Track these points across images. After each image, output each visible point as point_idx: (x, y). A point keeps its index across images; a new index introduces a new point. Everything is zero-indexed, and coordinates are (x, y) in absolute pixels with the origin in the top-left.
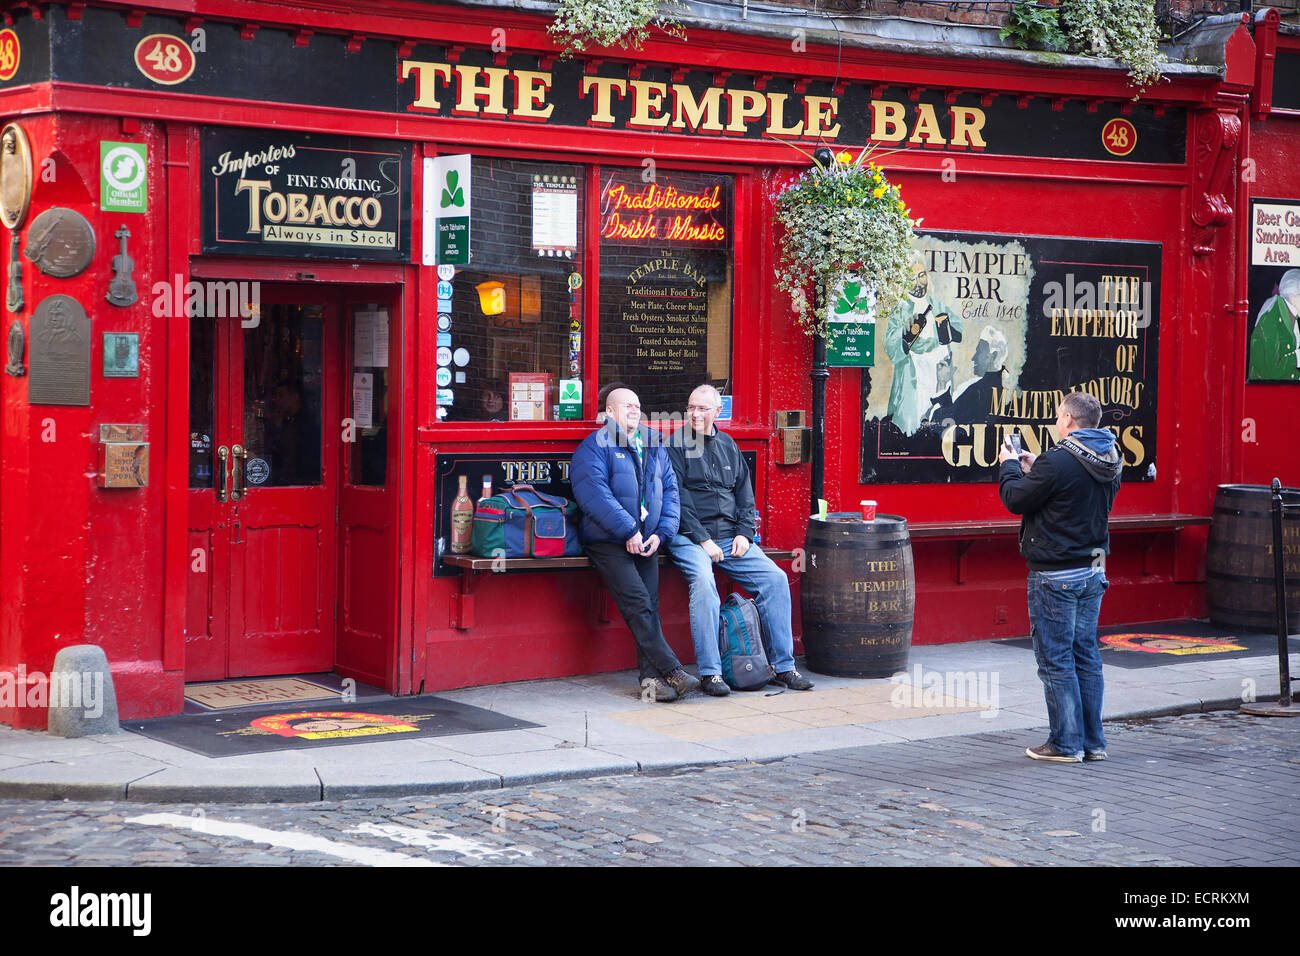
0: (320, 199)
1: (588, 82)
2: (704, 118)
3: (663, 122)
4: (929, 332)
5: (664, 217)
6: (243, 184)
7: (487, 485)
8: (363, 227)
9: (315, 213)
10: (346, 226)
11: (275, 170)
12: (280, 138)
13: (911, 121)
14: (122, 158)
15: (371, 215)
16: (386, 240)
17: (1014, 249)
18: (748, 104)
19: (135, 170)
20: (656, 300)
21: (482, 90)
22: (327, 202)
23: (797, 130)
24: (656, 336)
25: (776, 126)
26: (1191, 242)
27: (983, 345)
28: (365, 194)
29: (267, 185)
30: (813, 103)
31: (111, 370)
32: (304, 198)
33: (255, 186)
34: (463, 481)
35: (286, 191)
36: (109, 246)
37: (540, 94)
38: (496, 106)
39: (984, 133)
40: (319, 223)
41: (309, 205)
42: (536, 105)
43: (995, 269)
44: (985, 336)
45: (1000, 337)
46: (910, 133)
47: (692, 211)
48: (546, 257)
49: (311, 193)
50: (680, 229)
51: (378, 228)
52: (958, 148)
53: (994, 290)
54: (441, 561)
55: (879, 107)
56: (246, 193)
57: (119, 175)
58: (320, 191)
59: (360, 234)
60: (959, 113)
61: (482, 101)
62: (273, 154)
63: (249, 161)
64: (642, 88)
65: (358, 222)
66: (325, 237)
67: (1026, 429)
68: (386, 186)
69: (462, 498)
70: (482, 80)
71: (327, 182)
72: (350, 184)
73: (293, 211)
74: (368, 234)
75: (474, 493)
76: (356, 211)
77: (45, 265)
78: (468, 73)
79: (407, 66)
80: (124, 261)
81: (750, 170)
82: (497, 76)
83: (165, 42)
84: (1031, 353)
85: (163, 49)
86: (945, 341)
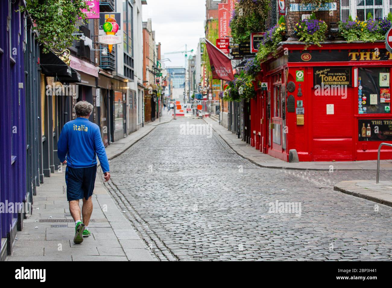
0: (334, 77)
1: (387, 53)
6: (320, 75)
7: (369, 125)
8: (343, 81)
9: (334, 79)
10: (339, 81)
11: (326, 73)
12: (327, 68)
14: (299, 73)
15: (344, 79)
16: (347, 83)
19: (302, 75)
21: (365, 56)
22: (336, 77)
28: (343, 76)
29: (325, 75)
31: (298, 106)
32: (331, 77)
33: (323, 76)
34: (364, 124)
35: (328, 76)
36: (297, 87)
37: (377, 56)
38: (368, 59)
40: (334, 81)
41: (332, 78)
42: (377, 58)
49: (333, 76)
51: (345, 81)
54: (359, 138)
56: (321, 77)
57: (299, 76)
58: (334, 76)
59: (342, 82)
61: (365, 58)
62: (326, 70)
63: (321, 72)
65: (341, 80)
66: (335, 83)
68: (347, 74)
69: (364, 127)
70: (365, 54)
71: (336, 74)
72: (340, 74)
73: (329, 79)
74: (343, 82)
75: (366, 126)
76: (341, 79)
77: (289, 90)
78: (362, 54)
79: (350, 54)
80: (300, 89)
82: (368, 53)
83: (306, 54)
85: (306, 56)
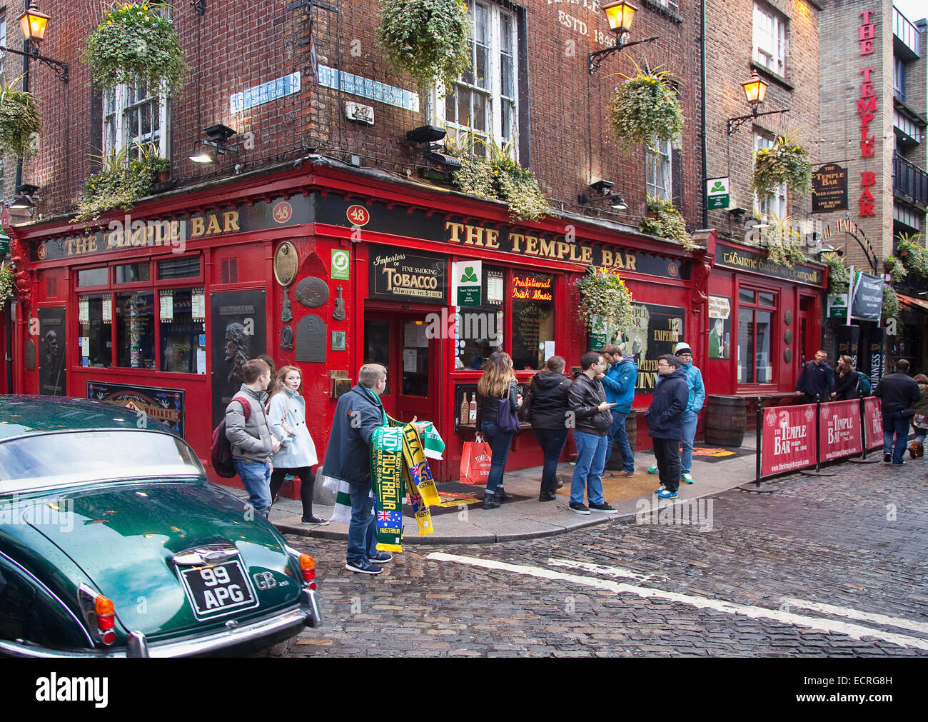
0: (414, 277)
1: (511, 235)
2: (549, 253)
3: (536, 253)
4: (619, 338)
5: (532, 289)
6: (385, 269)
7: (474, 396)
8: (430, 289)
9: (412, 283)
10: (424, 289)
11: (398, 264)
12: (399, 250)
14: (340, 256)
15: (433, 285)
16: (438, 295)
17: (644, 308)
18: (564, 248)
19: (345, 261)
20: (530, 323)
21: (474, 236)
22: (417, 278)
23: (579, 259)
24: (529, 337)
25: (572, 257)
26: (693, 308)
27: (635, 343)
28: (431, 276)
29: (394, 270)
30: (584, 249)
31: (335, 347)
32: (408, 276)
33: (390, 270)
34: (465, 394)
35: (401, 273)
36: (336, 294)
37: (495, 239)
38: (479, 243)
39: (636, 264)
40: (414, 287)
41: (410, 279)
42: (493, 243)
43: (638, 315)
44: (636, 340)
45: (640, 340)
47: (540, 288)
48: (492, 305)
49: (411, 274)
50: (538, 295)
51: (435, 290)
52: (628, 270)
53: (638, 323)
54: (457, 427)
55: (604, 252)
56: (386, 273)
57: (338, 263)
58: (414, 274)
59: (429, 292)
60: (628, 257)
61: (474, 240)
62: (396, 258)
63: (387, 260)
64: (529, 239)
65: (428, 287)
66: (416, 293)
67: (647, 374)
68: (438, 272)
69: (465, 401)
70: (474, 232)
71: (417, 270)
72: (426, 271)
73: (403, 281)
74: (432, 292)
75: (469, 399)
76: (428, 284)
77: (305, 301)
78: (470, 229)
79: (448, 224)
80: (341, 301)
81: (563, 273)
82: (480, 230)
83: (358, 208)
84: (649, 346)
85: (357, 211)
86: (624, 341)
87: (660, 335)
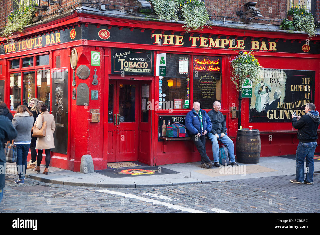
0: (135, 63)
1: (191, 38)
2: (216, 45)
3: (207, 46)
4: (264, 90)
5: (207, 66)
6: (120, 60)
7: (169, 122)
8: (144, 68)
9: (134, 66)
10: (140, 68)
11: (126, 57)
12: (127, 50)
13: (260, 45)
14: (95, 55)
15: (146, 66)
16: (149, 71)
17: (283, 72)
18: (225, 42)
19: (98, 57)
20: (205, 83)
21: (169, 40)
22: (137, 63)
23: (235, 47)
24: (205, 91)
25: (231, 47)
27: (276, 93)
28: (144, 62)
29: (124, 60)
30: (239, 41)
31: (93, 98)
32: (132, 62)
33: (122, 60)
34: (164, 121)
35: (128, 61)
36: (93, 73)
37: (181, 40)
38: (172, 43)
39: (276, 48)
40: (135, 68)
41: (133, 64)
42: (180, 43)
43: (278, 76)
44: (276, 91)
45: (279, 91)
46: (260, 48)
47: (213, 64)
48: (182, 74)
49: (133, 61)
50: (210, 68)
51: (147, 69)
52: (270, 51)
53: (278, 81)
54: (160, 138)
55: (253, 42)
56: (120, 62)
57: (95, 58)
58: (135, 61)
59: (143, 70)
60: (271, 43)
61: (169, 42)
62: (126, 53)
63: (121, 55)
64: (202, 39)
65: (143, 67)
66: (136, 71)
67: (285, 111)
68: (149, 60)
69: (164, 125)
70: (169, 38)
71: (137, 59)
72: (141, 60)
73: (130, 65)
74: (145, 70)
75: (167, 124)
76: (142, 65)
77: (80, 76)
78: (166, 36)
79: (153, 35)
80: (96, 76)
81: (225, 56)
82: (172, 37)
83: (104, 31)
84: (286, 94)
85: (104, 32)
86: (267, 91)
87: (295, 88)
